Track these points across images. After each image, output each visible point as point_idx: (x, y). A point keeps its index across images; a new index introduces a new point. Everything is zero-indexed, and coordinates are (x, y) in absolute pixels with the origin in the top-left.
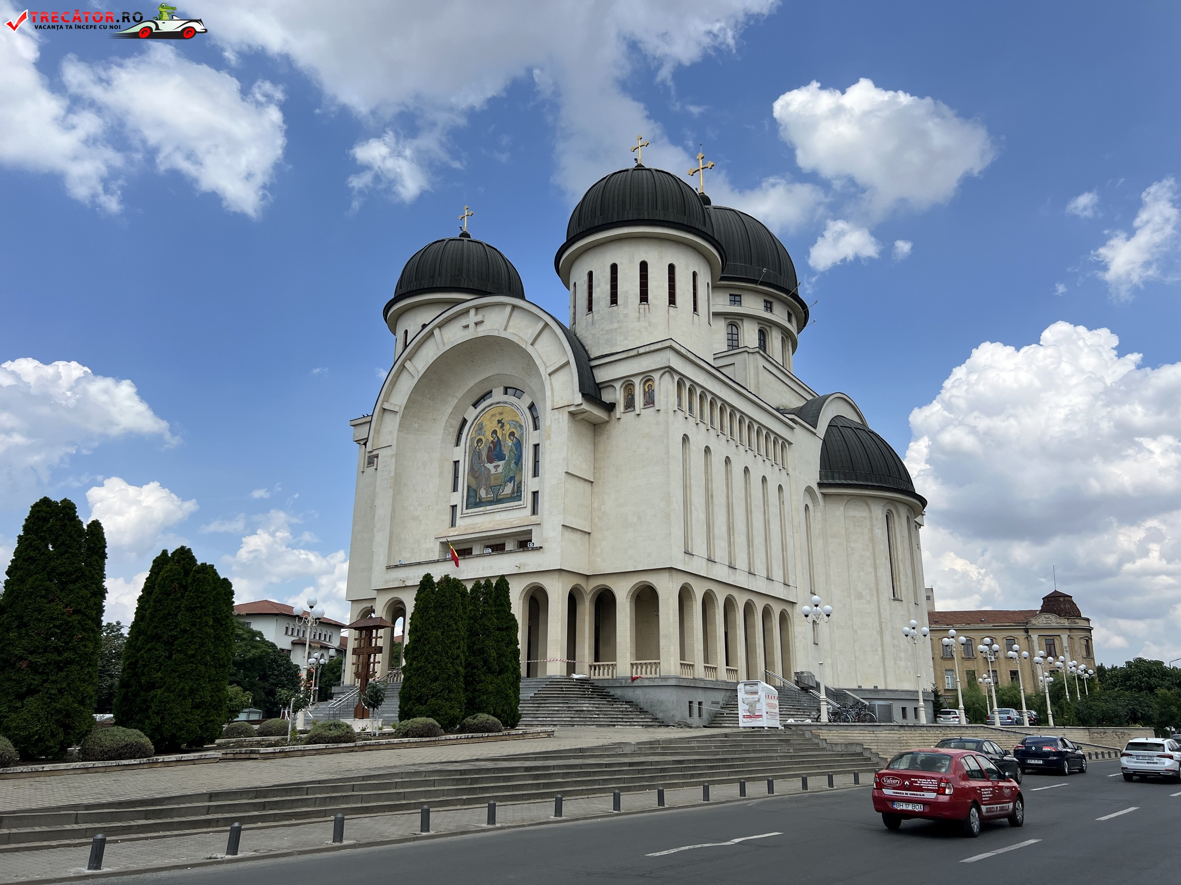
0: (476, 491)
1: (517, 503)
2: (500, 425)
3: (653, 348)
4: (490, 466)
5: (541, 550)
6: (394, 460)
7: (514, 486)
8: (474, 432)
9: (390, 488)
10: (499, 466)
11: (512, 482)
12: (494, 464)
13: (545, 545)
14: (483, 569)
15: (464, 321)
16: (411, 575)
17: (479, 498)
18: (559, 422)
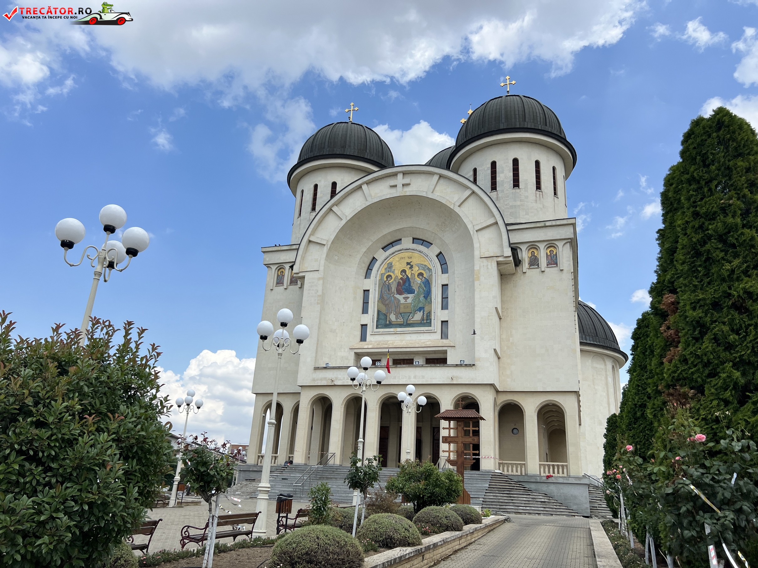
0: (386, 315)
1: (427, 328)
2: (409, 266)
3: (558, 223)
4: (400, 297)
5: (474, 367)
6: (321, 282)
7: (423, 314)
8: (384, 268)
9: (318, 303)
10: (408, 298)
11: (422, 311)
12: (403, 296)
13: (476, 363)
14: (415, 377)
15: (392, 182)
16: (339, 376)
17: (389, 321)
18: (488, 268)
